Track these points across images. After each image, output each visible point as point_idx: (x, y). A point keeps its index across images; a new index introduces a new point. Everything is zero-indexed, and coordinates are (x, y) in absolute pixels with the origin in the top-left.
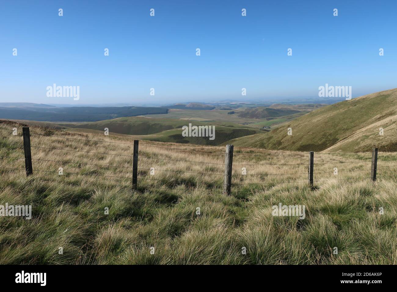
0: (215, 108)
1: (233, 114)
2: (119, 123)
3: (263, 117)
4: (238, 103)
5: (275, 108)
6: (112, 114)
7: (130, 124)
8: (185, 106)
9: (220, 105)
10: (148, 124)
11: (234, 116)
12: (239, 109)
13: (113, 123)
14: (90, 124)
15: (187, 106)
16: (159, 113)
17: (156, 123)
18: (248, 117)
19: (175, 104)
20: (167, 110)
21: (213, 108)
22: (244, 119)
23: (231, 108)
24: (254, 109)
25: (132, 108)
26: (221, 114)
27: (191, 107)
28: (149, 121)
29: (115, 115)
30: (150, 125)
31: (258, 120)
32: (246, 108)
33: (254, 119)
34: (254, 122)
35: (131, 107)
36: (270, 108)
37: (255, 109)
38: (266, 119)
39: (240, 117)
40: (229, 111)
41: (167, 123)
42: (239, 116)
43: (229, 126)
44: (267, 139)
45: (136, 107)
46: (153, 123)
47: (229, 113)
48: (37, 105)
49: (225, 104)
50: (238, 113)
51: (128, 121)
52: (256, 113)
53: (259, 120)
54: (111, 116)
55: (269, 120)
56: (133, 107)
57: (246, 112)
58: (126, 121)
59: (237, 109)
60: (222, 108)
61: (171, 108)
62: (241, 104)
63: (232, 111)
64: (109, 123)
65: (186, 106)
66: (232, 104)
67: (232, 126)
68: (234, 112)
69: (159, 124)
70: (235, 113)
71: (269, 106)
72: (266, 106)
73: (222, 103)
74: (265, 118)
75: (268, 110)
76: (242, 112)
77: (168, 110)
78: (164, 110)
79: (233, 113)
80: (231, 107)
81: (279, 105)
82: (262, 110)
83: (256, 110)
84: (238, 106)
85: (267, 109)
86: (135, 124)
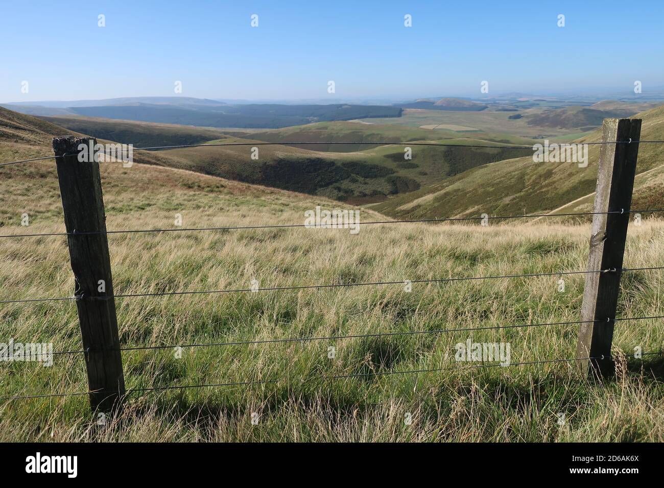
0: (487, 107)
1: (519, 120)
2: (314, 131)
3: (576, 125)
4: (532, 99)
5: (601, 109)
6: (309, 117)
7: (331, 133)
8: (434, 103)
9: (497, 102)
10: (360, 133)
11: (519, 122)
12: (531, 111)
13: (305, 132)
14: (268, 133)
15: (438, 103)
16: (386, 116)
17: (374, 132)
18: (547, 126)
19: (417, 100)
20: (401, 111)
21: (486, 107)
22: (539, 128)
23: (516, 109)
24: (559, 110)
25: (343, 107)
26: (497, 118)
27: (444, 105)
28: (362, 129)
29: (315, 118)
30: (364, 136)
31: (564, 130)
32: (545, 108)
33: (558, 129)
34: (556, 134)
35: (341, 106)
36: (592, 108)
37: (562, 109)
38: (581, 129)
39: (531, 125)
40: (511, 114)
41: (391, 134)
42: (529, 123)
43: (501, 141)
44: (534, 167)
45: (350, 105)
46: (368, 132)
47: (510, 117)
48: (198, 100)
49: (507, 102)
50: (527, 117)
51: (329, 128)
52: (562, 118)
53: (567, 130)
54: (308, 120)
55: (585, 132)
56: (346, 105)
57: (543, 116)
58: (326, 128)
59: (527, 110)
60: (500, 108)
61: (409, 108)
62: (536, 100)
63: (516, 113)
64: (298, 131)
65: (435, 105)
66: (520, 102)
67: (507, 142)
68: (520, 115)
69: (378, 134)
70: (522, 117)
71: (590, 104)
72: (585, 104)
73: (502, 98)
74: (579, 128)
75: (586, 111)
76: (535, 116)
77: (403, 111)
78: (396, 111)
79: (518, 117)
80: (517, 107)
81: (610, 102)
82: (574, 112)
83: (564, 112)
84: (532, 105)
85: (584, 110)
86: (339, 134)
